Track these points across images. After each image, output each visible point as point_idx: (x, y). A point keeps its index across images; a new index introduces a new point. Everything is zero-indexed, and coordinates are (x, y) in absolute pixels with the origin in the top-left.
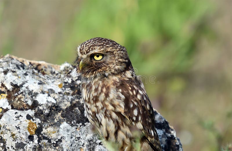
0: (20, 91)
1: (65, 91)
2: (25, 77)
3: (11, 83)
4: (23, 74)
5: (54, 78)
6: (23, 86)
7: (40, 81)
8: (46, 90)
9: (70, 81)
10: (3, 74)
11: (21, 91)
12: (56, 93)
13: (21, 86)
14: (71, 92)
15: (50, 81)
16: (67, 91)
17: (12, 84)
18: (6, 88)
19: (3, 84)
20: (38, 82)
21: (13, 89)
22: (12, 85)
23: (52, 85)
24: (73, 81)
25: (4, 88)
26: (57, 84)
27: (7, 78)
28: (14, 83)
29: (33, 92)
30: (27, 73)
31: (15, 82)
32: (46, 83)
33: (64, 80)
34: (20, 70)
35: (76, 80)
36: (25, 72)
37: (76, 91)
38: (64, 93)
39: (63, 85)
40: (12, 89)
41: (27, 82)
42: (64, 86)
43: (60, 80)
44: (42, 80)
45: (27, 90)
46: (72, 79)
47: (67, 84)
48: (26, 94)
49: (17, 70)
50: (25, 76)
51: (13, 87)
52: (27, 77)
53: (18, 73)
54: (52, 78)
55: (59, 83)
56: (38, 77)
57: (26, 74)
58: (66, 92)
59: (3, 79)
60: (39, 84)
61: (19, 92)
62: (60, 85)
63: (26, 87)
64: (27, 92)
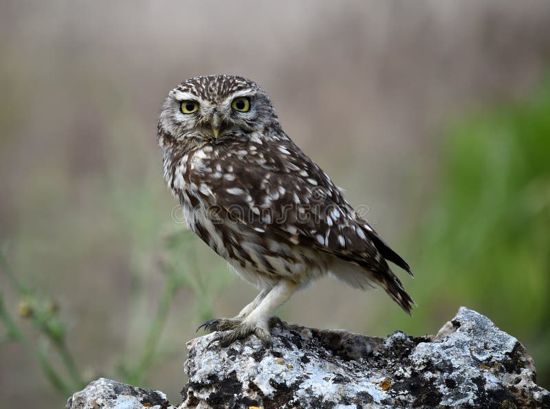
0: (293, 399)
1: (397, 398)
2: (302, 367)
3: (271, 380)
4: (298, 360)
5: (371, 367)
6: (300, 387)
7: (339, 375)
8: (352, 395)
9: (408, 374)
10: (252, 360)
11: (296, 399)
12: (377, 403)
13: (296, 386)
14: (412, 400)
15: (360, 374)
16: (402, 398)
17: (273, 383)
18: (260, 393)
19: (253, 383)
20: (334, 376)
21: (277, 395)
22: (273, 385)
23: (365, 384)
24: (414, 374)
25: (256, 393)
26: (377, 381)
27: (262, 369)
28: (278, 381)
29: (324, 401)
30: (308, 357)
31: (281, 378)
32: (351, 378)
33: (395, 371)
34: (292, 350)
35: (422, 372)
36: (302, 355)
37: (424, 396)
38: (396, 402)
39: (393, 383)
40: (273, 395)
41: (308, 378)
42: (393, 387)
43: (384, 370)
44: (341, 371)
45: (307, 395)
46: (412, 369)
47: (402, 381)
48: (306, 405)
49: (283, 350)
50: (302, 364)
51: (276, 390)
52: (308, 366)
53: (286, 357)
54: (365, 367)
55: (383, 379)
56: (332, 365)
57: (305, 360)
58: (399, 399)
59: (252, 372)
60: (336, 381)
61: (292, 401)
62: (384, 384)
63: (307, 390)
64: (308, 401)
